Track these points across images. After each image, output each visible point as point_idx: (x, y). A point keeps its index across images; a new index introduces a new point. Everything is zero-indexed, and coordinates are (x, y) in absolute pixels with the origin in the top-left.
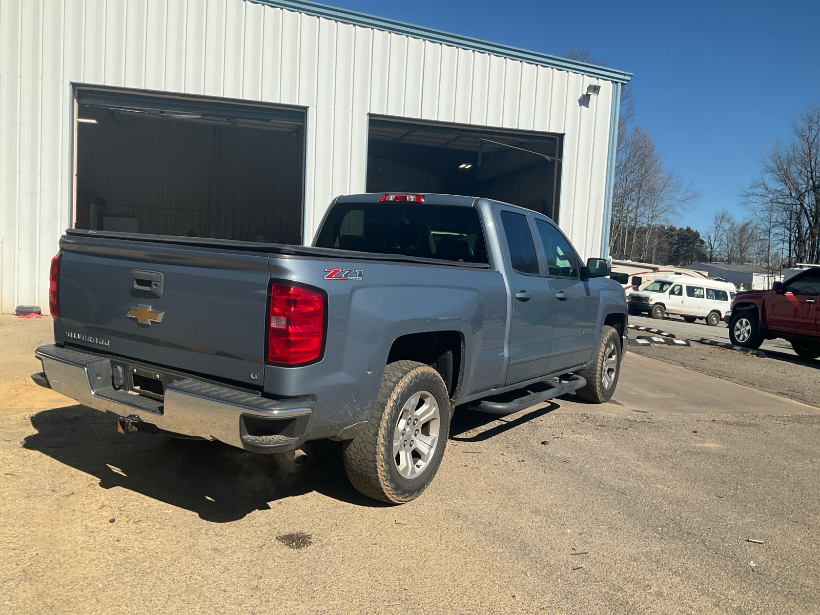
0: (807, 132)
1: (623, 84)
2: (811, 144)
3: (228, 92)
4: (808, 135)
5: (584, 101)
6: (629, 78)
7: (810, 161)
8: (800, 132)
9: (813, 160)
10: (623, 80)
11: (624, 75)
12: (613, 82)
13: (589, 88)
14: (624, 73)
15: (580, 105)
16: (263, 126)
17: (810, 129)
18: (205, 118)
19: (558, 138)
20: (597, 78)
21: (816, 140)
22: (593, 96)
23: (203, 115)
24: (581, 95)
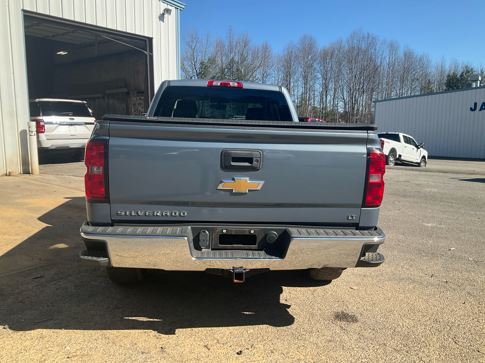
0: (191, 43)
1: (180, 10)
2: (194, 50)
4: (191, 45)
5: (162, 17)
6: (183, 7)
7: (194, 59)
8: (188, 43)
9: (195, 59)
10: (181, 7)
11: (181, 4)
12: (175, 8)
13: (164, 10)
14: (181, 3)
15: (160, 21)
17: (192, 41)
19: (147, 40)
20: (167, 4)
21: (196, 47)
22: (166, 16)
24: (159, 14)
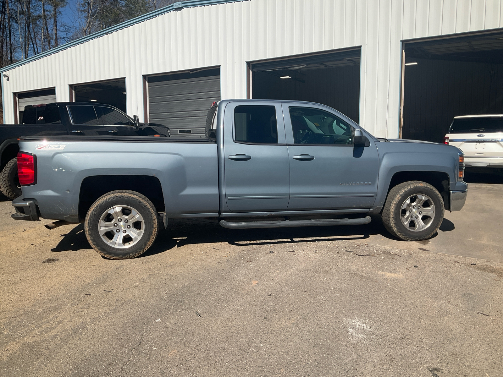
3: (316, 49)
16: (336, 64)
18: (308, 66)
23: (307, 65)
